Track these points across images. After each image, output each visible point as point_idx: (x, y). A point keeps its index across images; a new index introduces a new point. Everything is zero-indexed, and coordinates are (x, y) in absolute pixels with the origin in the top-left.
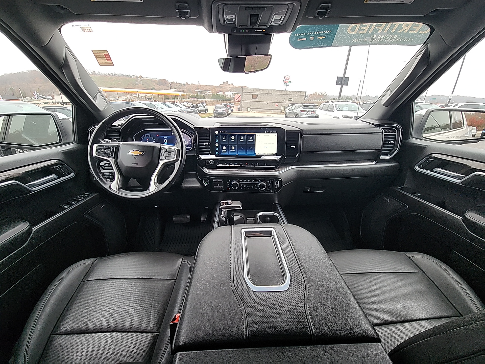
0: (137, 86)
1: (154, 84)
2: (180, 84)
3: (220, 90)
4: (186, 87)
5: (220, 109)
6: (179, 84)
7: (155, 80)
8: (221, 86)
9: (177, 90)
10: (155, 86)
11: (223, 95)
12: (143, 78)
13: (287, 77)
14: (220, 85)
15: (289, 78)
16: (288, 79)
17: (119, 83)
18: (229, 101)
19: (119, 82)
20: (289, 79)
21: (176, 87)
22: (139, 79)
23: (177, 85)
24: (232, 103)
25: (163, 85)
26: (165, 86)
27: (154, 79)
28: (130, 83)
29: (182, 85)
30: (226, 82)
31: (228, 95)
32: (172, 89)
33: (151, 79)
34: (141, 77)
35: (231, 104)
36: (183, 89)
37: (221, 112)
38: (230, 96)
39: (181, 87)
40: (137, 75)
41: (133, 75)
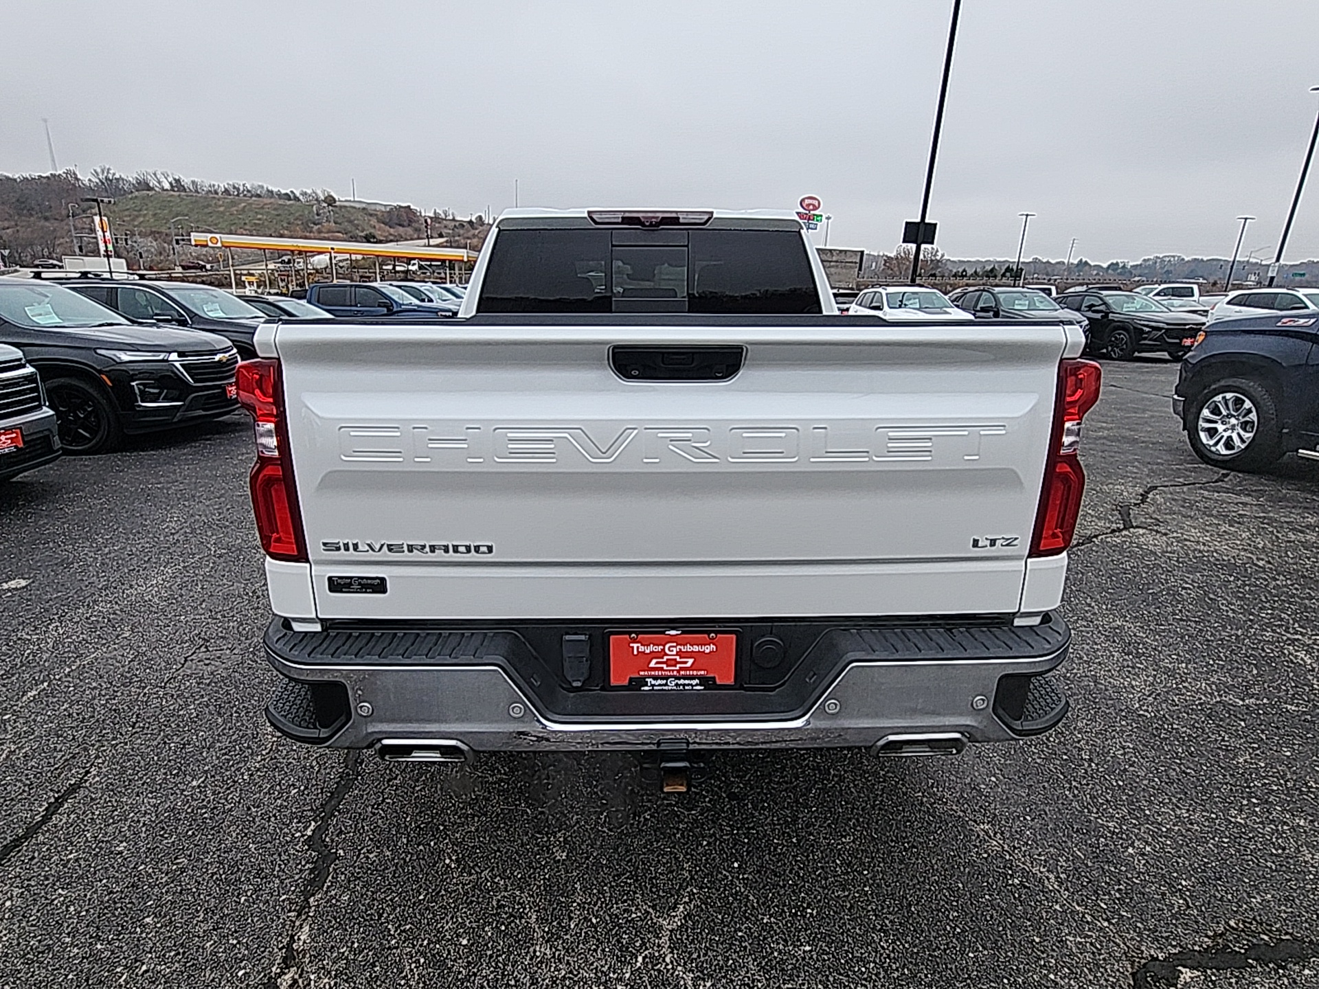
0: (316, 227)
1: (374, 221)
2: (457, 224)
4: (477, 232)
6: (453, 224)
7: (375, 210)
9: (447, 242)
10: (374, 227)
12: (337, 203)
13: (807, 202)
15: (817, 204)
16: (811, 207)
17: (259, 219)
19: (259, 216)
20: (815, 208)
21: (444, 231)
22: (326, 205)
23: (446, 227)
25: (403, 226)
26: (410, 230)
27: (373, 207)
28: (296, 219)
29: (463, 226)
32: (432, 237)
33: (364, 205)
34: (330, 201)
36: (468, 238)
39: (461, 232)
40: (319, 192)
41: (304, 194)
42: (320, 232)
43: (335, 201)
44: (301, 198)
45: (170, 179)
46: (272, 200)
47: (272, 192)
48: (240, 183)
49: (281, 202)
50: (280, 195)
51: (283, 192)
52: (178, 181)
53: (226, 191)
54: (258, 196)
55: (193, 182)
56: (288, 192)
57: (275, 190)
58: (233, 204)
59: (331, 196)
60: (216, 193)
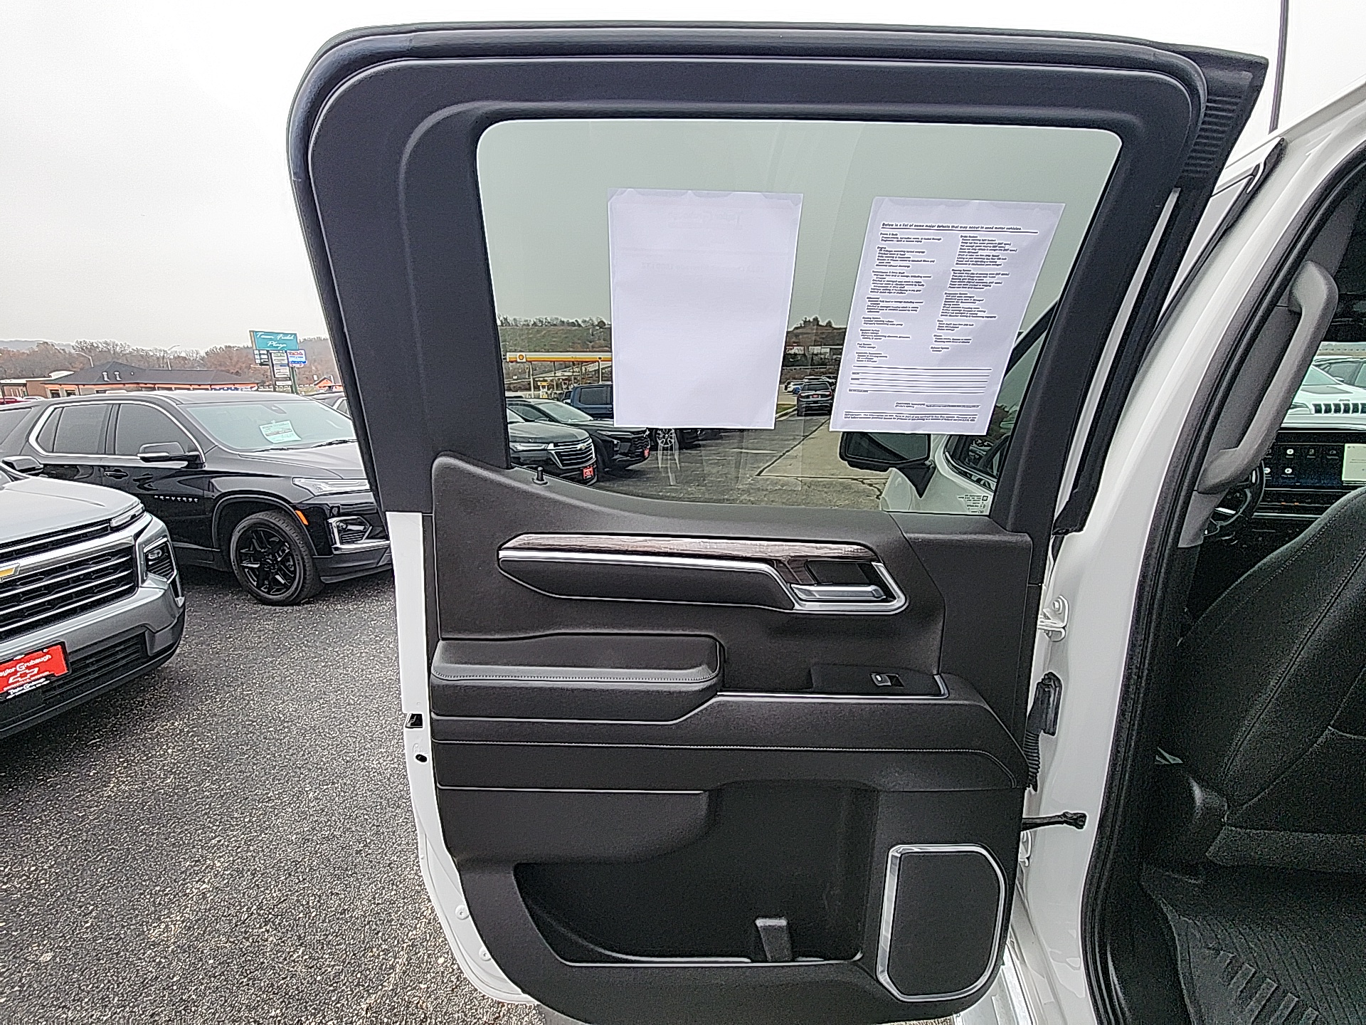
0: (591, 344)
3: (794, 343)
5: (818, 392)
8: (798, 331)
11: (804, 355)
14: (796, 328)
17: (554, 341)
18: (822, 370)
19: (554, 339)
22: (597, 328)
24: (831, 375)
28: (577, 339)
30: (811, 320)
31: (816, 355)
35: (829, 378)
37: (820, 399)
38: (822, 356)
40: (594, 319)
41: (584, 321)
42: (593, 347)
43: (605, 325)
44: (582, 325)
45: (501, 318)
46: (562, 328)
47: (563, 322)
48: (543, 317)
49: (569, 328)
50: (568, 324)
51: (571, 321)
52: (506, 319)
53: (535, 324)
54: (555, 325)
55: (515, 319)
56: (574, 321)
57: (565, 320)
58: (538, 332)
59: (602, 322)
60: (528, 325)
